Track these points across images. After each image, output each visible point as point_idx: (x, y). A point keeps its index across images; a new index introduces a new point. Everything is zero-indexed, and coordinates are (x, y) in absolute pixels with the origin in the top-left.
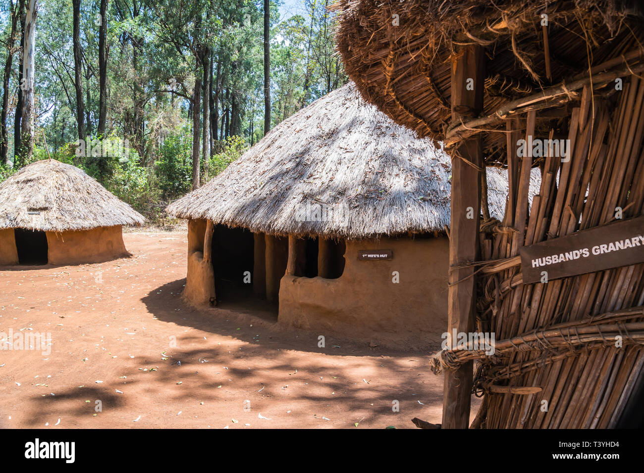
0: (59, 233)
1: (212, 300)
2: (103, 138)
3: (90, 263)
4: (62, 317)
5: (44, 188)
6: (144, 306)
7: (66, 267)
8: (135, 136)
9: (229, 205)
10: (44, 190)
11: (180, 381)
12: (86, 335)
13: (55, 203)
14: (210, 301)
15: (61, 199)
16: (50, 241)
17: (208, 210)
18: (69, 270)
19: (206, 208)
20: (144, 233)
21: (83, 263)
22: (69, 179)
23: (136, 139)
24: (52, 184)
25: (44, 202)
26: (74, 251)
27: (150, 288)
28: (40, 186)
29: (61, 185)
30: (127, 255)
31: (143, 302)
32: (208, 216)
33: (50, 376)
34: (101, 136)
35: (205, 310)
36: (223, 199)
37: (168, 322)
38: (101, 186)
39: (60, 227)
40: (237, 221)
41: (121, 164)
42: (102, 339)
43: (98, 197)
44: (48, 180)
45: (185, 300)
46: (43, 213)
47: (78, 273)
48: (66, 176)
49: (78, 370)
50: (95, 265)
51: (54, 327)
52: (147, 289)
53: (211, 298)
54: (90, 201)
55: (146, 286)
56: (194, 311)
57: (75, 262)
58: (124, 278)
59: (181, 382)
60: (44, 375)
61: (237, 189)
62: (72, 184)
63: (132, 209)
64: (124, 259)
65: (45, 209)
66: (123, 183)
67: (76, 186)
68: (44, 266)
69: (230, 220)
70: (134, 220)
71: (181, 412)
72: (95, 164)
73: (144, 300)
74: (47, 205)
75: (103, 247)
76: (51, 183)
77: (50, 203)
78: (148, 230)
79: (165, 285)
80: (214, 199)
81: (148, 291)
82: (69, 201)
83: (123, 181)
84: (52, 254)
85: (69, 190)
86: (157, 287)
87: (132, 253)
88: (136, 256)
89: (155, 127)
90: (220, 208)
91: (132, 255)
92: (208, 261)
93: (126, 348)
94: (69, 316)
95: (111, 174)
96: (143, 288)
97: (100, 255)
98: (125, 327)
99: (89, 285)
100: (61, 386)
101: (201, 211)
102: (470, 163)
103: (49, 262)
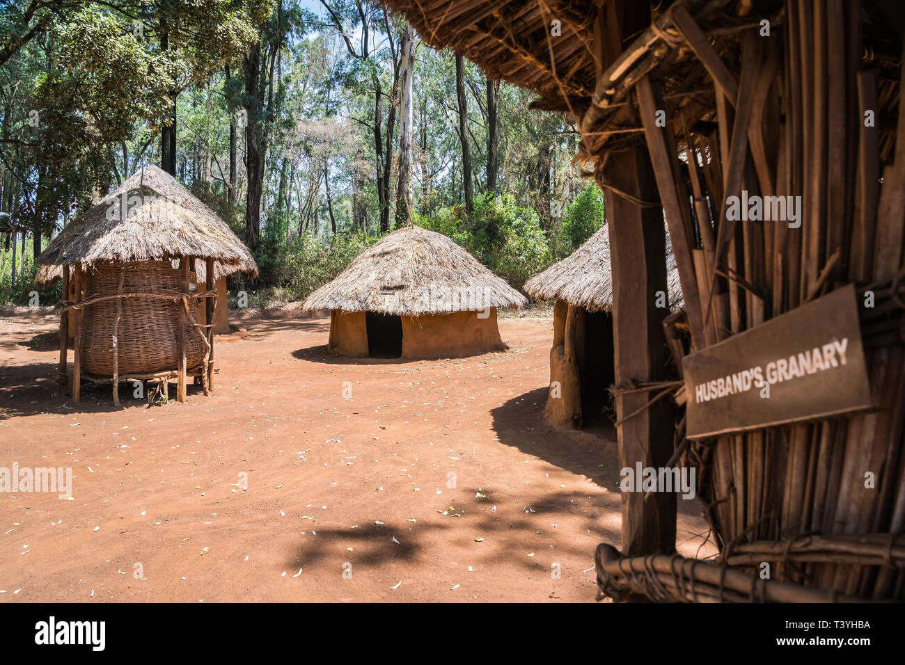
0: (415, 318)
1: (576, 417)
2: (493, 197)
3: (451, 358)
4: (384, 428)
5: (402, 261)
6: (491, 419)
7: (421, 362)
8: (538, 191)
9: (589, 279)
10: (402, 264)
11: (481, 536)
12: (399, 455)
13: (412, 281)
14: (573, 418)
15: (421, 275)
16: (405, 327)
17: (564, 286)
18: (425, 366)
19: (563, 283)
20: (536, 319)
21: (443, 358)
22: (432, 250)
23: (540, 196)
24: (411, 257)
25: (400, 279)
26: (433, 341)
27: (511, 394)
28: (398, 259)
29: (422, 258)
30: (501, 348)
31: (492, 415)
32: (563, 295)
33: (324, 507)
34: (491, 195)
35: (565, 431)
36: (584, 270)
37: (510, 445)
38: (471, 257)
39: (417, 309)
40: (597, 302)
41: (515, 227)
42: (414, 462)
43: (465, 272)
44: (407, 252)
45: (546, 415)
46: (397, 293)
47: (433, 370)
48: (428, 247)
49: (363, 502)
50: (457, 360)
51: (367, 441)
52: (506, 396)
53: (574, 414)
54: (455, 276)
55: (507, 392)
56: (551, 431)
57: (433, 357)
58: (484, 379)
59: (481, 539)
60: (318, 506)
61: (604, 255)
62: (435, 256)
63: (508, 287)
64: (496, 354)
65: (401, 287)
66: (517, 252)
67: (439, 259)
68: (395, 360)
69: (589, 301)
70: (509, 301)
71: (458, 586)
72: (483, 230)
73: (495, 412)
74: (404, 283)
75: (469, 337)
76: (410, 255)
77: (407, 280)
78: (543, 314)
79: (531, 392)
80: (573, 271)
81: (505, 400)
82: (429, 277)
83: (518, 249)
84: (408, 344)
85: (431, 264)
86: (520, 395)
87: (509, 345)
88: (512, 350)
89: (563, 179)
90: (578, 282)
91: (508, 348)
92: (570, 360)
93: (437, 478)
94: (392, 428)
95: (504, 241)
96: (501, 394)
97: (465, 347)
98: (451, 448)
99: (437, 387)
100: (331, 522)
101: (555, 288)
102: (623, 195)
103: (403, 355)
